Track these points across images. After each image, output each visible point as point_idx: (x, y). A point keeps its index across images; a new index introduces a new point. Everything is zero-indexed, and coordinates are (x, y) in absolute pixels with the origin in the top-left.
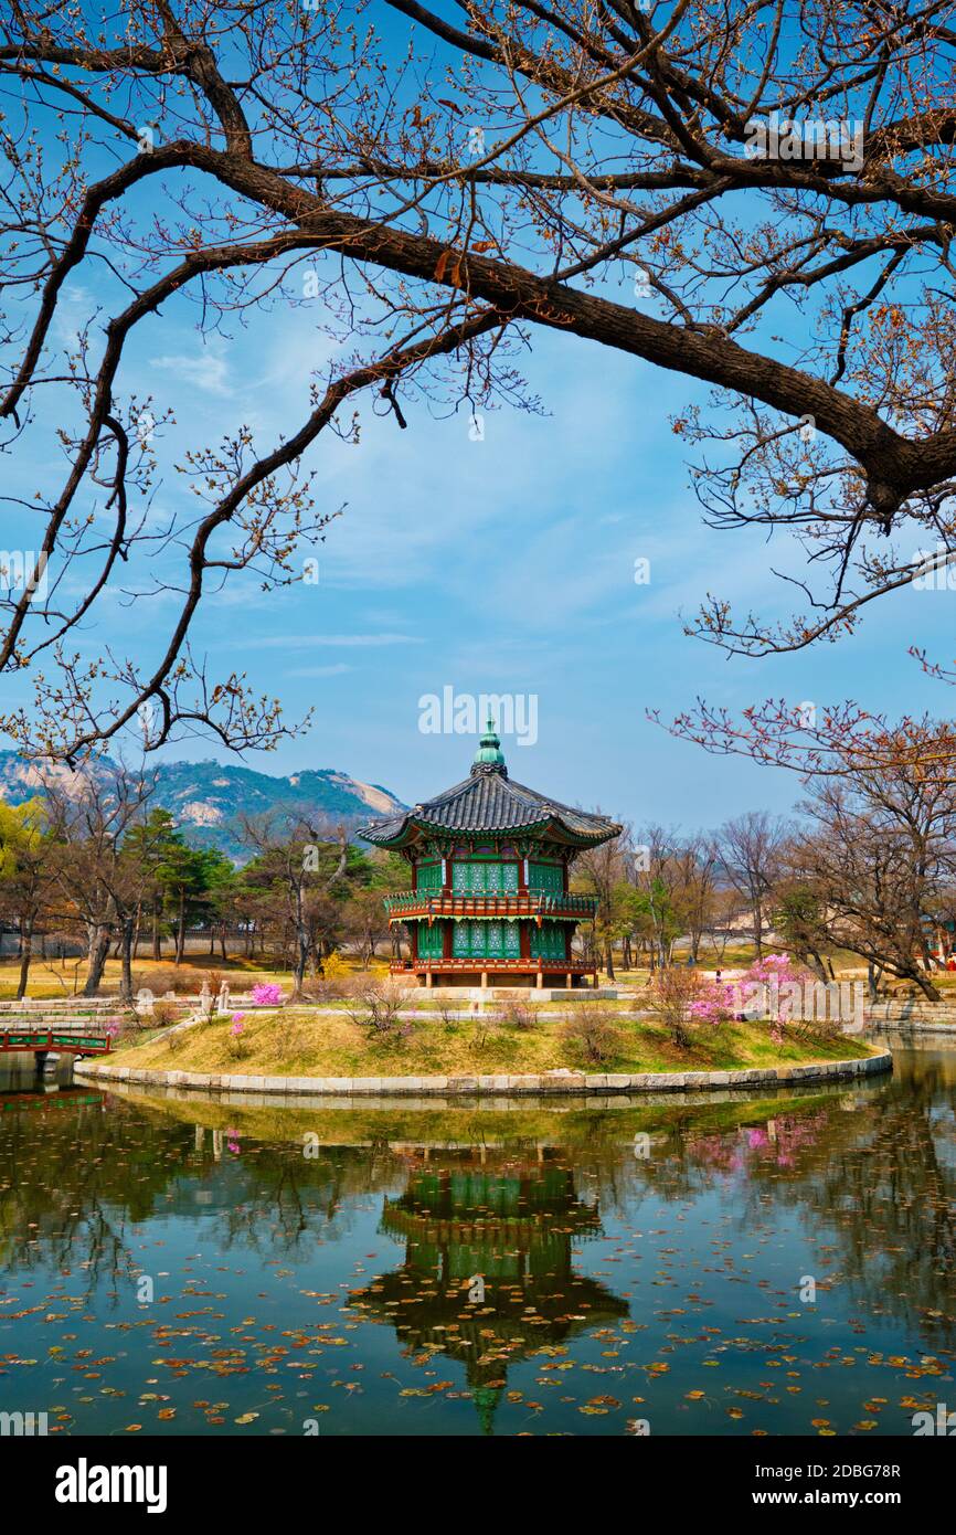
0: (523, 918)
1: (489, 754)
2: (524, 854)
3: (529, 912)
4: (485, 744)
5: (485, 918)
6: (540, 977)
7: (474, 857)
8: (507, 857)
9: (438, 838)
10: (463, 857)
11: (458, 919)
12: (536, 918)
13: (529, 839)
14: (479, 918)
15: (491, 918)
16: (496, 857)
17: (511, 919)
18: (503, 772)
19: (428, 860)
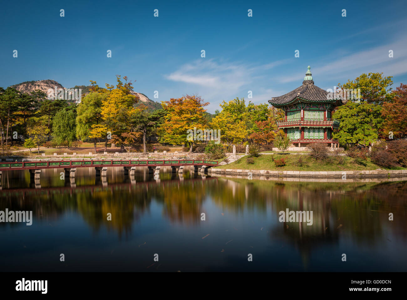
0: (328, 127)
1: (309, 78)
2: (326, 108)
3: (329, 125)
4: (307, 75)
5: (316, 127)
6: (332, 144)
7: (311, 109)
8: (321, 109)
9: (302, 103)
10: (308, 109)
11: (308, 127)
12: (331, 127)
13: (329, 104)
14: (314, 127)
15: (318, 127)
16: (318, 109)
17: (324, 127)
18: (313, 84)
19: (292, 110)
